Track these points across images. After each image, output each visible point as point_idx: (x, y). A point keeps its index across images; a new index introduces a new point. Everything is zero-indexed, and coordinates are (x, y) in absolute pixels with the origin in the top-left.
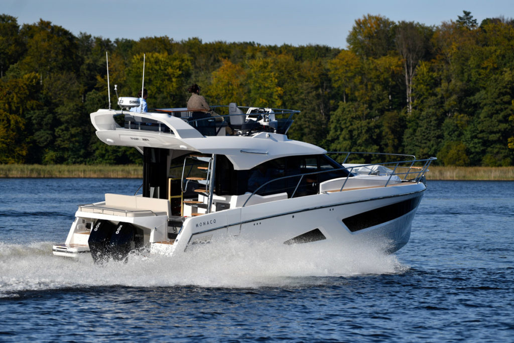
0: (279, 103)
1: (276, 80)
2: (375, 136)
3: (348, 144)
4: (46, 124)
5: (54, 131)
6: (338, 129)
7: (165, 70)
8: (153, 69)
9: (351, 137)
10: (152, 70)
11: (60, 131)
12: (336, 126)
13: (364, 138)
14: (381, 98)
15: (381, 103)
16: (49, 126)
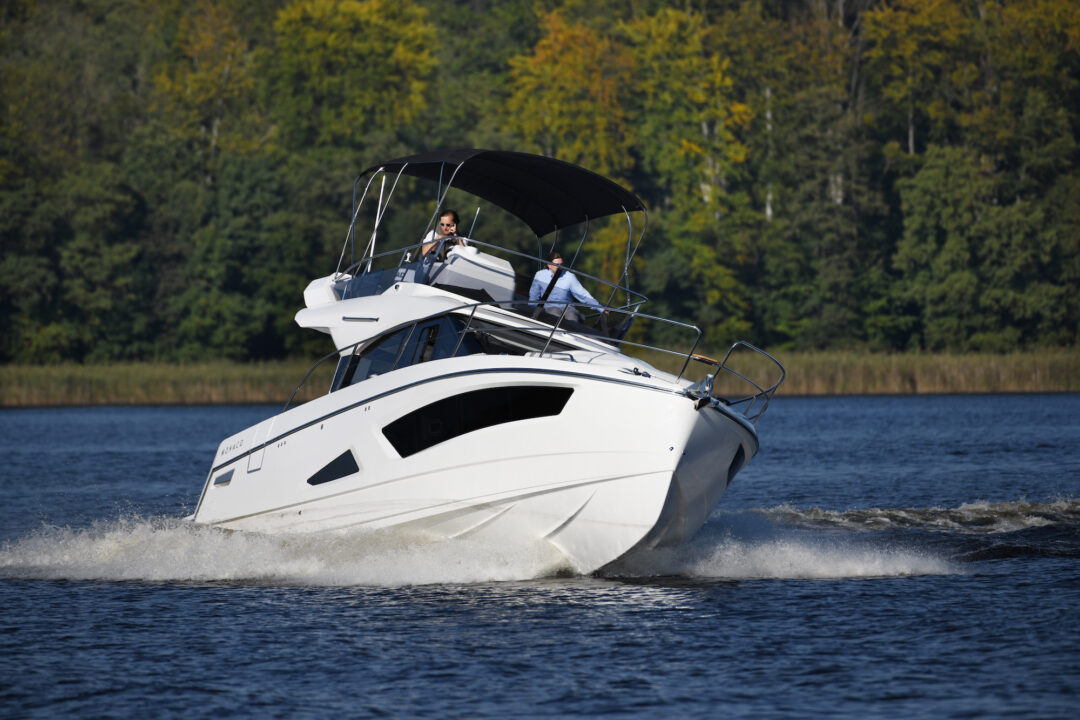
0: (736, 152)
1: (729, 82)
2: (1045, 253)
3: (970, 283)
4: (35, 237)
5: (56, 258)
6: (926, 236)
7: (389, 53)
8: (350, 53)
9: (975, 262)
10: (345, 55)
11: (78, 257)
12: (923, 226)
13: (1019, 262)
14: (1048, 131)
15: (1049, 148)
16: (42, 241)
